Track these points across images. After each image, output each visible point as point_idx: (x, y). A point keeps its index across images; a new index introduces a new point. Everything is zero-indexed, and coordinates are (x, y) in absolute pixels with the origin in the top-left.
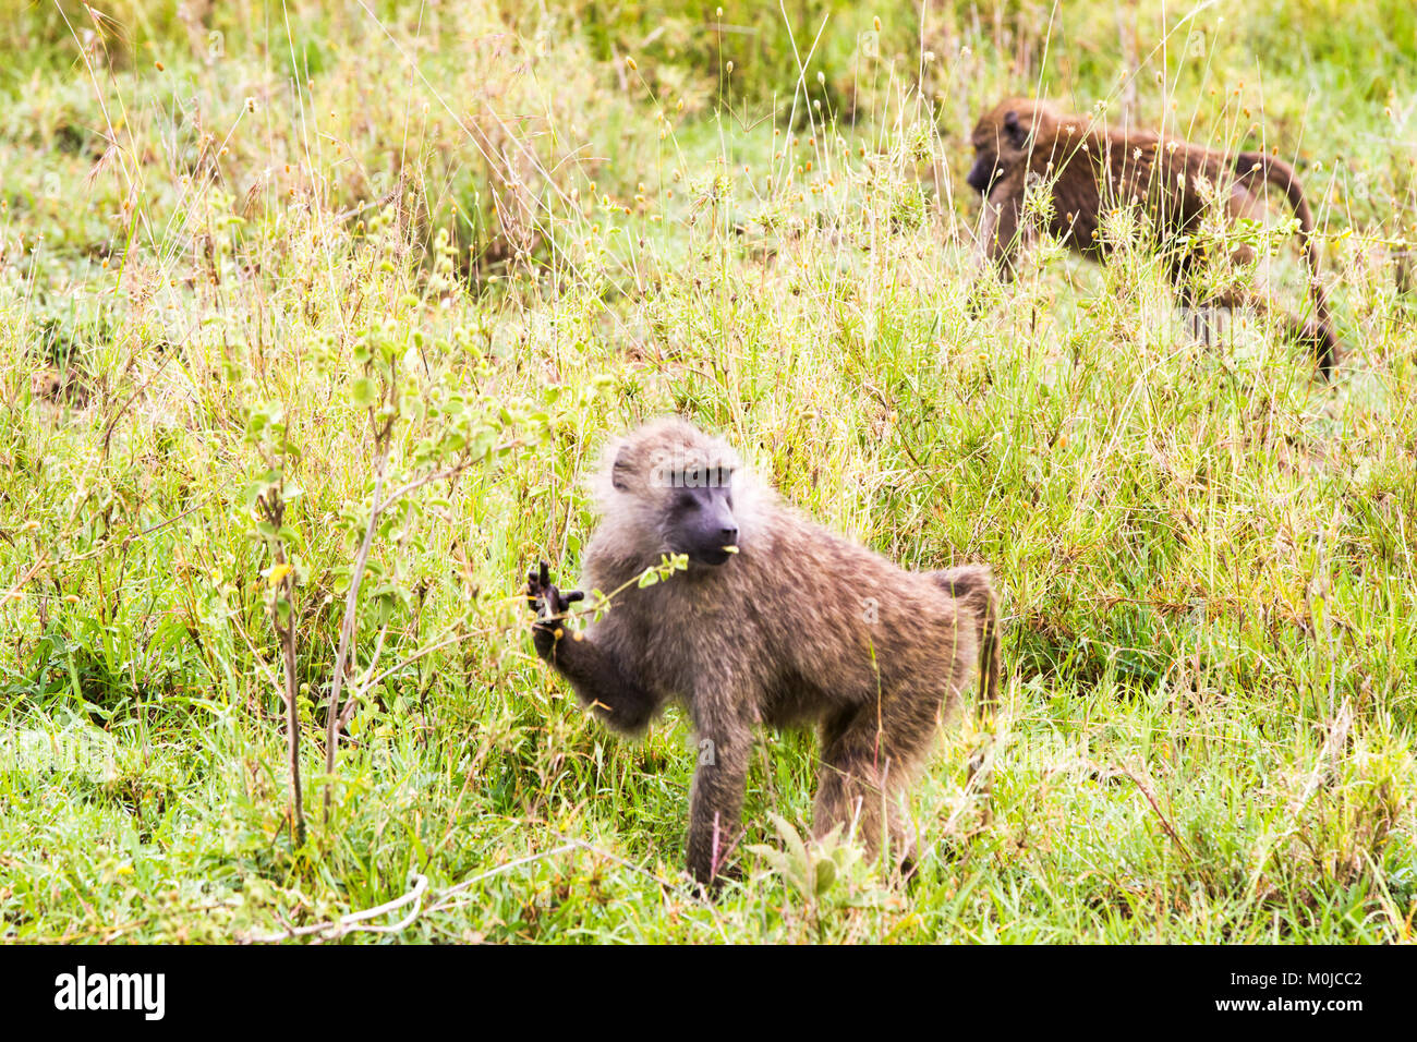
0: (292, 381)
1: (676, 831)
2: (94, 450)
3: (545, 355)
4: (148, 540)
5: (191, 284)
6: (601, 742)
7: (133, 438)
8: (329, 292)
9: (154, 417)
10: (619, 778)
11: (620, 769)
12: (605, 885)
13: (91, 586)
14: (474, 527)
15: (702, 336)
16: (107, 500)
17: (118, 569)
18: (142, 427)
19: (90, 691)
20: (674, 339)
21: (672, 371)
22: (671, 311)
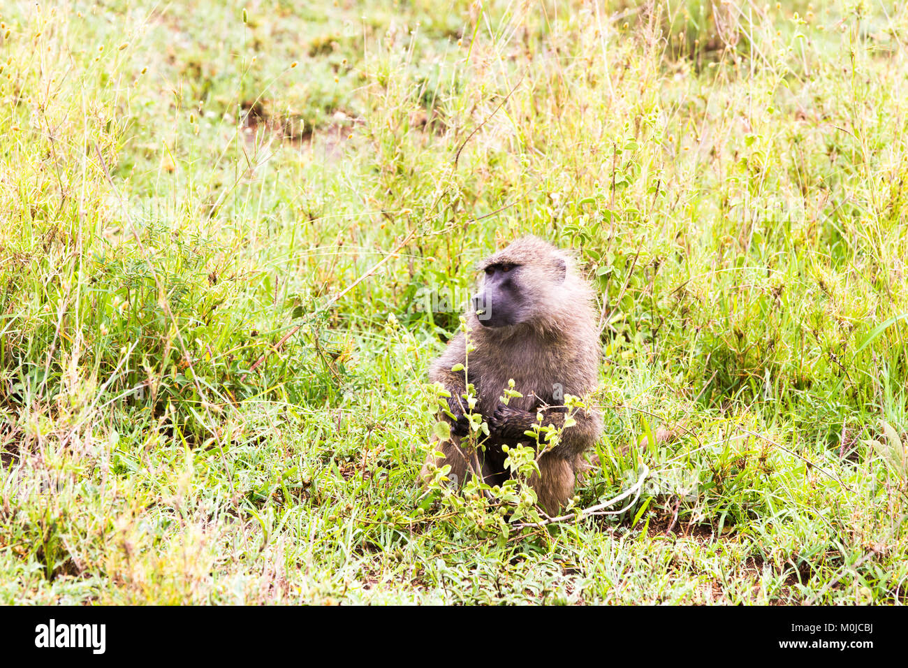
0: (577, 124)
1: (816, 428)
2: (449, 164)
3: (742, 114)
4: (480, 224)
5: (513, 58)
6: (769, 368)
7: (474, 157)
8: (603, 68)
9: (487, 145)
10: (780, 391)
11: (781, 386)
12: (769, 461)
13: (442, 251)
14: (692, 224)
15: (846, 105)
16: (456, 197)
17: (461, 241)
18: (479, 151)
19: (439, 320)
20: (828, 106)
21: (825, 128)
22: (826, 88)
